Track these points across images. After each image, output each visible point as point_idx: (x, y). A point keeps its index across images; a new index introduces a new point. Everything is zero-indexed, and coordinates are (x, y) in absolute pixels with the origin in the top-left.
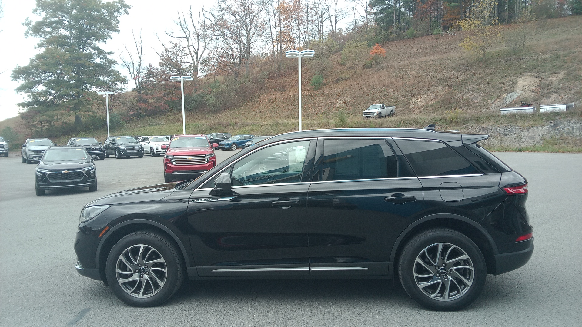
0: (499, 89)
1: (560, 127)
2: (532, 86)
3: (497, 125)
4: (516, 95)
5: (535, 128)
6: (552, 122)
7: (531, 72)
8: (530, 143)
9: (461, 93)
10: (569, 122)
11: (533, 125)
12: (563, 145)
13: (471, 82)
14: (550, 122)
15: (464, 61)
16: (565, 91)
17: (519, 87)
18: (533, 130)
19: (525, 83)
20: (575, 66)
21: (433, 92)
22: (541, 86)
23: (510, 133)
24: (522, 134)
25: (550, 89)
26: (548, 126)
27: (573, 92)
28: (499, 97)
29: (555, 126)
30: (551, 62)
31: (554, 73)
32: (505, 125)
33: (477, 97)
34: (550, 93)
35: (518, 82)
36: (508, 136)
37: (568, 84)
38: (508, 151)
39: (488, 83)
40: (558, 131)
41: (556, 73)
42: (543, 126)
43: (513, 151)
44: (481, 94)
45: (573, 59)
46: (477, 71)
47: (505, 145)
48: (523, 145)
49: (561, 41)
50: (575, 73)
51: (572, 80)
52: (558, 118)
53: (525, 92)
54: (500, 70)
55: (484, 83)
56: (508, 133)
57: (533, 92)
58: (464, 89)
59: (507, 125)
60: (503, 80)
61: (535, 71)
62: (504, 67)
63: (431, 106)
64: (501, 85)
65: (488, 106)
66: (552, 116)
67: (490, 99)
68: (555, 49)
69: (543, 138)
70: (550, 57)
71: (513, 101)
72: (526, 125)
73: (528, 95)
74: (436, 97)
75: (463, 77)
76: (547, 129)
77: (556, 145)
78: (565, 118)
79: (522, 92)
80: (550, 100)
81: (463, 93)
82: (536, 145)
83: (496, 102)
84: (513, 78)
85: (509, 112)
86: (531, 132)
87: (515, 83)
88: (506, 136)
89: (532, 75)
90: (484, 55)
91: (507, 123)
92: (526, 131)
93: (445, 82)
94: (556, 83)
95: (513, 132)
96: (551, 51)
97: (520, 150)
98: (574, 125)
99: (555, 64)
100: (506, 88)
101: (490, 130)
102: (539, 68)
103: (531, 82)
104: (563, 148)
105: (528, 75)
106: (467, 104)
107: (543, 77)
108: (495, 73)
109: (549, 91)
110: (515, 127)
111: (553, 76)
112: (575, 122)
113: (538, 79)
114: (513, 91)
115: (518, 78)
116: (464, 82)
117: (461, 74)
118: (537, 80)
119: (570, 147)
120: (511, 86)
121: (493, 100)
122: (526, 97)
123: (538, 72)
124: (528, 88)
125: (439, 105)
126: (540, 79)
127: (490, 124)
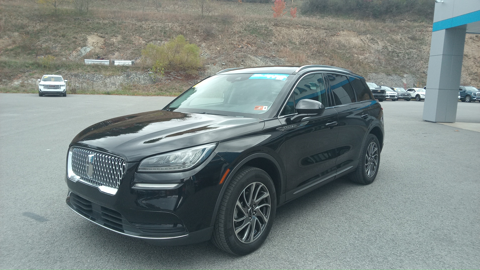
0: (74, 42)
1: (131, 77)
2: (99, 43)
3: (85, 73)
4: (88, 50)
5: (115, 77)
6: (125, 73)
7: (97, 32)
8: (113, 88)
9: (39, 41)
10: (136, 74)
11: (113, 74)
12: (136, 90)
13: (47, 32)
14: (124, 73)
15: (36, 12)
16: (124, 51)
17: (89, 43)
18: (114, 79)
19: (94, 41)
20: (127, 32)
21: (10, 37)
22: (105, 44)
23: (97, 79)
24: (106, 81)
25: (113, 48)
26: (123, 76)
27: (129, 52)
28: (75, 49)
29: (128, 76)
30: (110, 27)
31: (114, 36)
32: (91, 73)
33: (56, 47)
34: (113, 50)
35: (88, 39)
36: (96, 82)
37: (124, 46)
38: (100, 94)
39: (63, 36)
40: (130, 80)
41: (115, 36)
42: (119, 75)
43: (103, 94)
44: (58, 44)
45: (125, 27)
46: (51, 24)
47: (96, 89)
48: (109, 90)
49: (114, 12)
50: (128, 38)
51: (127, 43)
52: (128, 70)
53: (95, 47)
54: (71, 26)
55: (59, 35)
56: (95, 80)
57: (101, 48)
58: (42, 39)
59: (93, 73)
60: (75, 35)
61: (100, 32)
62: (75, 24)
63: (12, 50)
64: (74, 39)
65: (67, 56)
66: (124, 68)
67: (67, 49)
68: (112, 18)
69: (121, 85)
70: (109, 23)
71: (88, 54)
72: (108, 74)
73: (98, 50)
74: (14, 42)
75: (38, 27)
76: (123, 78)
77: (131, 90)
78: (133, 70)
79: (92, 48)
80: (115, 56)
81: (41, 42)
82: (118, 90)
83: (73, 53)
84: (83, 35)
85: (92, 63)
86: (112, 79)
87: (85, 40)
88: (94, 82)
89: (98, 35)
90: (56, 10)
91: (93, 72)
92: (109, 79)
93: (20, 28)
94: (116, 44)
95: (99, 79)
96: (109, 19)
97: (108, 93)
98: (140, 76)
99: (113, 29)
100: (79, 43)
101: (81, 77)
102: (102, 30)
103: (98, 40)
104: (136, 92)
105: (95, 34)
106: (47, 52)
107: (106, 38)
108: (67, 28)
109: (112, 49)
110: (100, 75)
111: (113, 38)
112: (140, 74)
113: (102, 38)
114: (85, 46)
115: (88, 36)
116: (39, 31)
117: (36, 24)
118: (103, 40)
119: (140, 91)
120: (83, 41)
121: (71, 51)
122: (97, 52)
123: (102, 33)
124: (96, 45)
125: (19, 50)
126: (105, 39)
127: (80, 71)
